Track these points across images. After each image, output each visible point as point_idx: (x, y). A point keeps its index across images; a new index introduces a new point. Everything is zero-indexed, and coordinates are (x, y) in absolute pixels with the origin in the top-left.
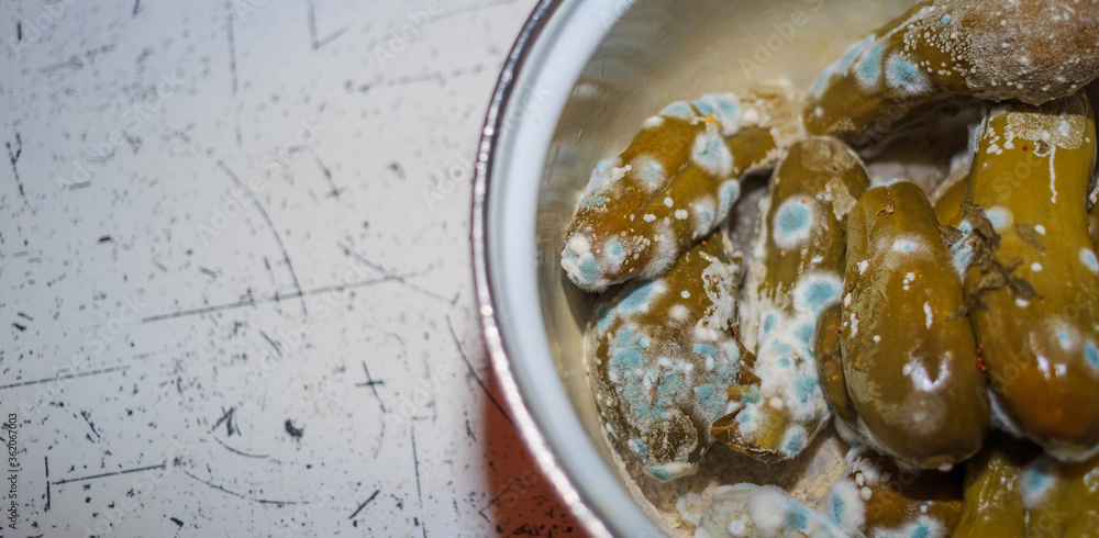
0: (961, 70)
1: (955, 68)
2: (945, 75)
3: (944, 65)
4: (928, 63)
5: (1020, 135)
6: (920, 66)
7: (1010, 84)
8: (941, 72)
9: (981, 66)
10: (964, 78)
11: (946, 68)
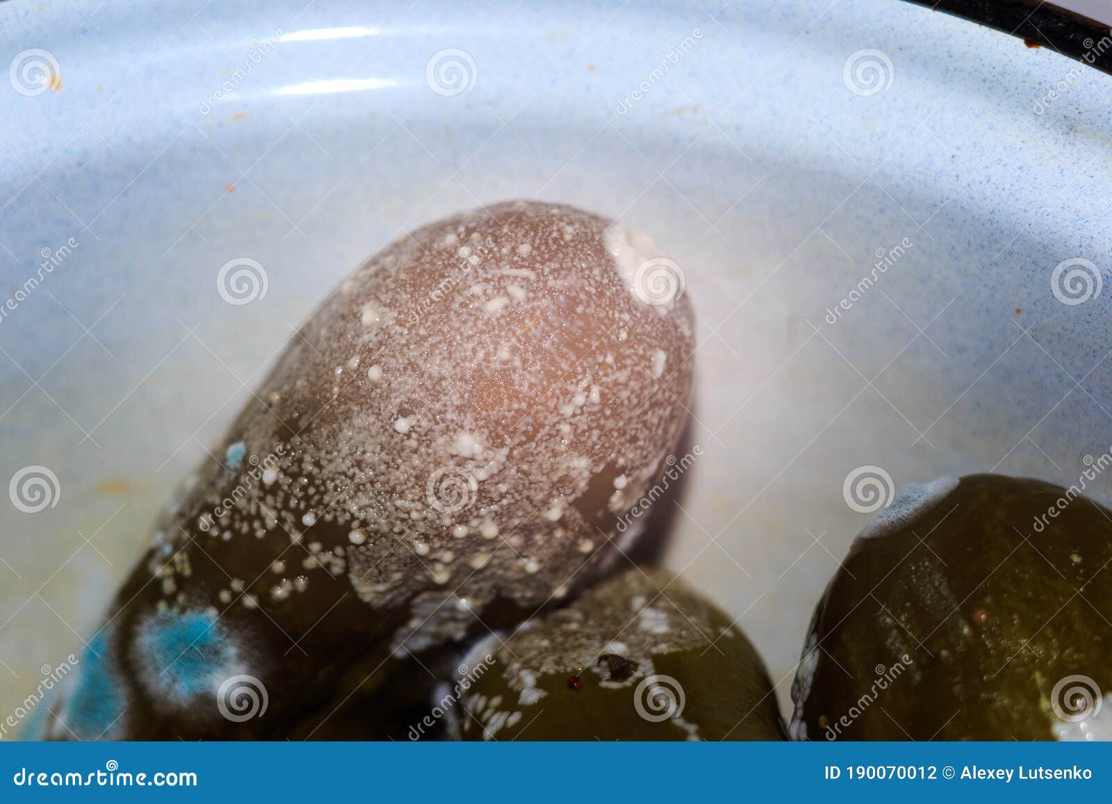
0: (327, 557)
1: (310, 563)
2: (294, 593)
3: (278, 566)
4: (237, 585)
5: (549, 667)
6: (220, 607)
7: (460, 531)
8: (280, 592)
9: (372, 514)
10: (344, 579)
11: (291, 573)
